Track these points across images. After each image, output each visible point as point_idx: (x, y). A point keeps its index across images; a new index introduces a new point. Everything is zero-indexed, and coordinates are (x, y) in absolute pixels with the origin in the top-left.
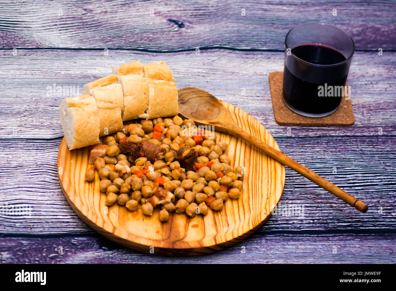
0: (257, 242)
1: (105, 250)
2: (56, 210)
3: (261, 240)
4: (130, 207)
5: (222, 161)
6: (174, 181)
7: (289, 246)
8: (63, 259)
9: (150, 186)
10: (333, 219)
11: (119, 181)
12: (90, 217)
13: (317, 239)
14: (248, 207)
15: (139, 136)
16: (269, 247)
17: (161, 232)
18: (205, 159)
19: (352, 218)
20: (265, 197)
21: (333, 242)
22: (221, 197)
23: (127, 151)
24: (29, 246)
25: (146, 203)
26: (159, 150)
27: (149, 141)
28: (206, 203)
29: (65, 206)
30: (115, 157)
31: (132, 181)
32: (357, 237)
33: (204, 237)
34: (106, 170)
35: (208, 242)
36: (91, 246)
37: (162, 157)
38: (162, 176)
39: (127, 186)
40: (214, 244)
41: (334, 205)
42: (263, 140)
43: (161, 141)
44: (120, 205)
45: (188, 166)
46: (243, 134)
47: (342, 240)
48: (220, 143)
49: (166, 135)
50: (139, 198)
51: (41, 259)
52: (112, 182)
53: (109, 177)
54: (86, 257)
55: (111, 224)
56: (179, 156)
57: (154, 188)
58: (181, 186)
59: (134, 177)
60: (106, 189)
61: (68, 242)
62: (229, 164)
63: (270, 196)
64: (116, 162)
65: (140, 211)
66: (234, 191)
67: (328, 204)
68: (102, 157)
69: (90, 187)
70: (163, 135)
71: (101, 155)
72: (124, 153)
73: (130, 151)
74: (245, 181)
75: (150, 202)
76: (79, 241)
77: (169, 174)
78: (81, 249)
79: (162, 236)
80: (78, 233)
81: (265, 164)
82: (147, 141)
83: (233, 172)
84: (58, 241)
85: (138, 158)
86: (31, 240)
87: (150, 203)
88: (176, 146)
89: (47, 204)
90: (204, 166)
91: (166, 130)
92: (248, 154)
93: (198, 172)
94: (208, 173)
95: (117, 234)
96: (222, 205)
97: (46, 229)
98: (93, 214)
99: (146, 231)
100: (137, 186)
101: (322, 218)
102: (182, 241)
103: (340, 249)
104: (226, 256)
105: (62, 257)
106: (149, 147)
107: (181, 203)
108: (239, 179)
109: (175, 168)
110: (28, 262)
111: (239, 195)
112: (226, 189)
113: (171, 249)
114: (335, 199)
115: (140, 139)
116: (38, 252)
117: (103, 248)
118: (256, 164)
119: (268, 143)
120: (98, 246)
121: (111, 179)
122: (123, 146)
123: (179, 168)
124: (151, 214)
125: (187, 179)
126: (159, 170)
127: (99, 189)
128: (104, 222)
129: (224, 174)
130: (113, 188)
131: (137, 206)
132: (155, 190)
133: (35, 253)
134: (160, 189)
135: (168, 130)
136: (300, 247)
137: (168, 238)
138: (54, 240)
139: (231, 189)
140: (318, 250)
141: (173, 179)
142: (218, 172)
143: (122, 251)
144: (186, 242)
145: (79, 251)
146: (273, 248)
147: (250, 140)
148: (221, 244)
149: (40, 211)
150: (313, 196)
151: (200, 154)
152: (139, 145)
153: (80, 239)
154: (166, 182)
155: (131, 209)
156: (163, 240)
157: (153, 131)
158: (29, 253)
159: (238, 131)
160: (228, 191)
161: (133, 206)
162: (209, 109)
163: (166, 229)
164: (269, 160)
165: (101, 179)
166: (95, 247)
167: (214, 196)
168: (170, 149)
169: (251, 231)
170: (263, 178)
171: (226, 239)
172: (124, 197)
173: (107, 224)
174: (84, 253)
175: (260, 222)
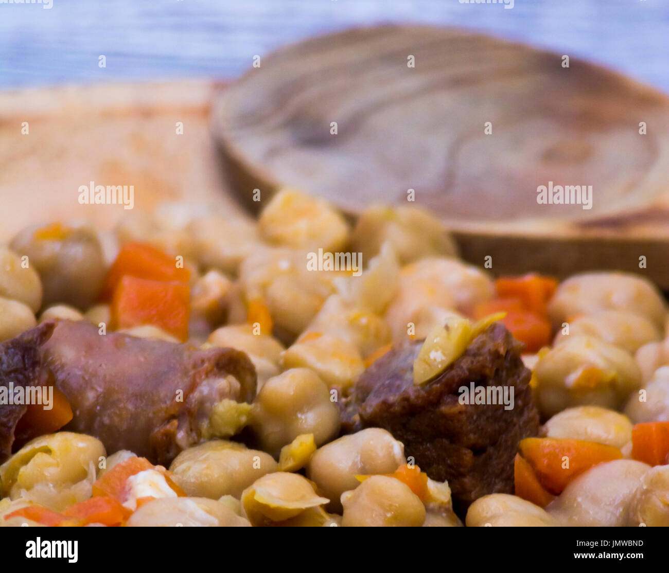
37: (228, 413)
109: (366, 472)
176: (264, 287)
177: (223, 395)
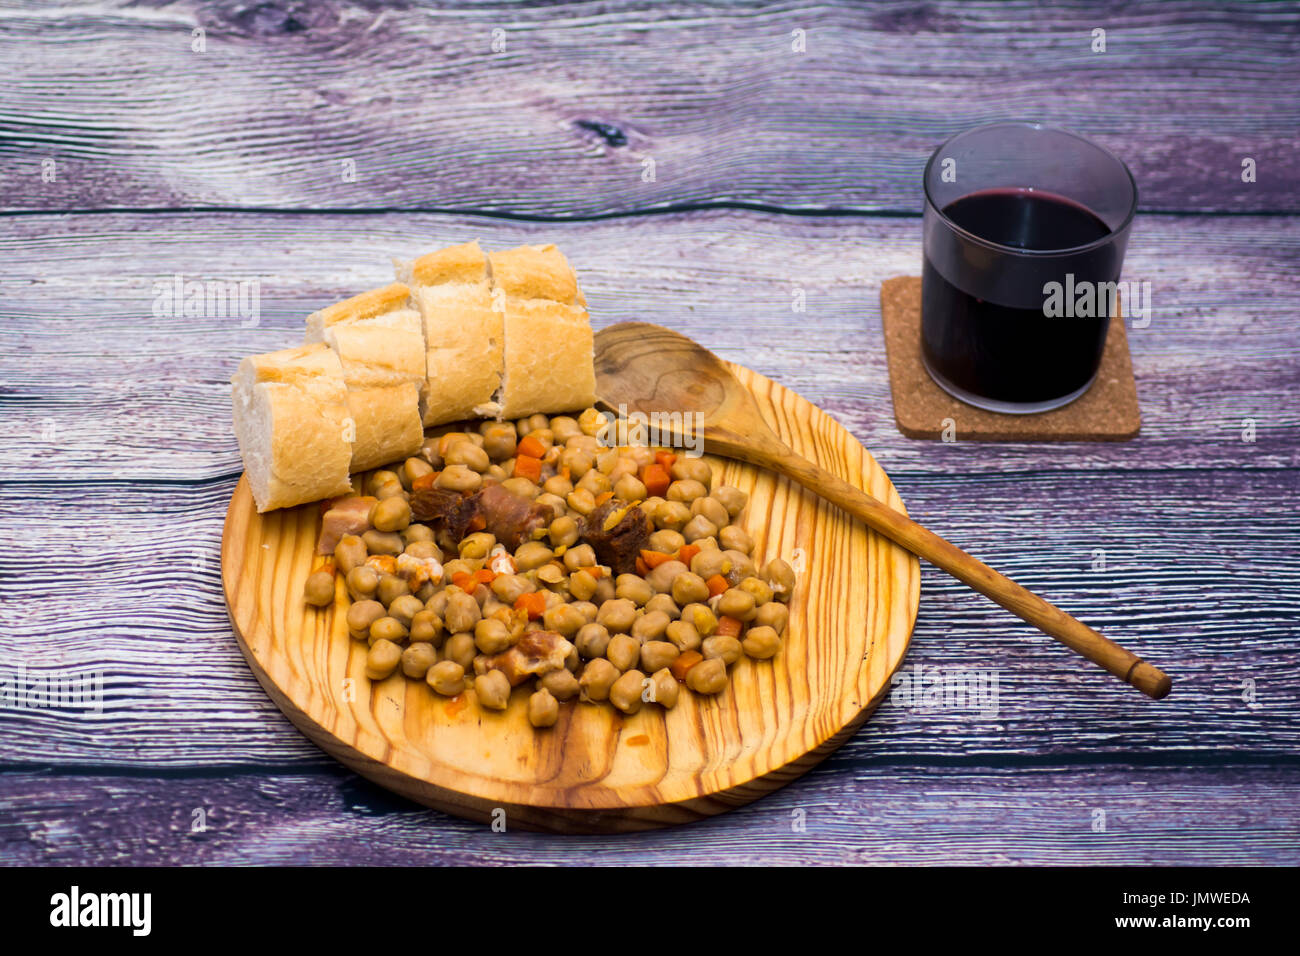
0: (829, 792)
1: (360, 815)
2: (215, 694)
3: (843, 784)
4: (439, 683)
5: (725, 543)
6: (576, 604)
7: (926, 801)
8: (231, 841)
9: (500, 619)
10: (1065, 720)
11: (406, 604)
12: (316, 713)
13: (1015, 781)
14: (804, 683)
15: (473, 468)
16: (867, 805)
17: (532, 759)
18: (674, 539)
19: (1124, 718)
20: (856, 653)
21: (1064, 792)
22: (721, 654)
23: (434, 514)
24: (129, 803)
25: (488, 670)
26: (532, 512)
27: (504, 484)
28: (674, 672)
29: (242, 683)
30: (398, 531)
31: (447, 603)
32: (1138, 774)
33: (665, 774)
34: (369, 573)
35: (678, 789)
36: (320, 802)
37: (539, 532)
38: (539, 589)
39: (431, 620)
40: (694, 794)
41: (1072, 679)
42: (854, 483)
43: (541, 485)
44: (409, 679)
45: (619, 559)
46: (792, 463)
47: (1093, 784)
48: (721, 491)
49: (555, 468)
50: (468, 657)
51: (162, 843)
52: (387, 607)
53: (377, 594)
54: (302, 835)
55: (380, 736)
56: (593, 529)
57: (514, 625)
58: (598, 620)
59: (451, 593)
60: (368, 628)
61: (250, 789)
62: (749, 554)
63: (872, 650)
64: (400, 548)
65: (470, 695)
66: (761, 635)
67: (1052, 677)
68: (359, 533)
69: (321, 622)
70: (548, 467)
71: (353, 527)
72: (427, 519)
73: (442, 516)
74: (796, 605)
75: (501, 667)
76: (284, 787)
77: (561, 583)
78: (287, 810)
79: (536, 772)
80: (280, 764)
81: (858, 554)
82: (497, 483)
83: (760, 578)
84: (218, 787)
85: (467, 535)
86: (135, 785)
87: (500, 669)
88: (585, 500)
89: (189, 677)
90: (669, 559)
91: (556, 451)
92: (807, 526)
93: (651, 577)
94: (681, 580)
95: (396, 763)
96: (723, 675)
97: (184, 752)
98: (325, 706)
99: (488, 755)
100: (461, 619)
101: (1032, 717)
102: (595, 786)
103: (1085, 811)
104: (732, 832)
105: (229, 834)
106: (500, 502)
107: (598, 670)
108: (777, 598)
109: (581, 566)
110: (124, 852)
111: (775, 647)
112: (735, 629)
113: (562, 810)
114: (1074, 662)
115: (474, 478)
116: (155, 822)
117: (356, 807)
118: (832, 556)
119: (870, 490)
120: (340, 802)
121: (384, 597)
122: (421, 498)
123: (592, 565)
124: (504, 705)
125: (616, 598)
126: (530, 573)
127: (346, 630)
128: (359, 729)
129: (732, 585)
130: (388, 626)
131: (461, 680)
132: (517, 630)
133: (146, 823)
134: (533, 628)
135: (562, 451)
136: (961, 804)
137: (553, 778)
138: (208, 784)
139: (751, 627)
140: (1017, 813)
141: (573, 599)
142: (711, 577)
143: (414, 818)
144: (607, 789)
145: (282, 816)
146: (879, 809)
147: (813, 481)
148: (715, 794)
149: (167, 697)
150: (1007, 652)
151: (659, 524)
152: (472, 496)
153: (287, 780)
154: (551, 607)
155: (441, 688)
156: (538, 783)
157: (515, 456)
158: (128, 824)
159: (778, 454)
160: (741, 636)
161: (449, 680)
162: (690, 389)
163: (550, 750)
164: (871, 541)
165: (352, 600)
166: (332, 806)
167: (699, 649)
168: (568, 507)
169: (809, 754)
170: (853, 598)
171: (731, 780)
172: (421, 652)
173: (368, 734)
174: (296, 822)
175: (837, 728)
176: (571, 459)
177: (537, 526)
